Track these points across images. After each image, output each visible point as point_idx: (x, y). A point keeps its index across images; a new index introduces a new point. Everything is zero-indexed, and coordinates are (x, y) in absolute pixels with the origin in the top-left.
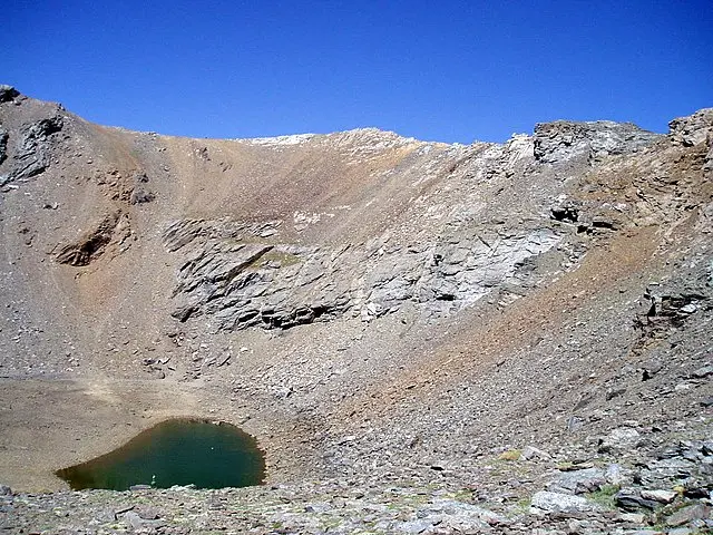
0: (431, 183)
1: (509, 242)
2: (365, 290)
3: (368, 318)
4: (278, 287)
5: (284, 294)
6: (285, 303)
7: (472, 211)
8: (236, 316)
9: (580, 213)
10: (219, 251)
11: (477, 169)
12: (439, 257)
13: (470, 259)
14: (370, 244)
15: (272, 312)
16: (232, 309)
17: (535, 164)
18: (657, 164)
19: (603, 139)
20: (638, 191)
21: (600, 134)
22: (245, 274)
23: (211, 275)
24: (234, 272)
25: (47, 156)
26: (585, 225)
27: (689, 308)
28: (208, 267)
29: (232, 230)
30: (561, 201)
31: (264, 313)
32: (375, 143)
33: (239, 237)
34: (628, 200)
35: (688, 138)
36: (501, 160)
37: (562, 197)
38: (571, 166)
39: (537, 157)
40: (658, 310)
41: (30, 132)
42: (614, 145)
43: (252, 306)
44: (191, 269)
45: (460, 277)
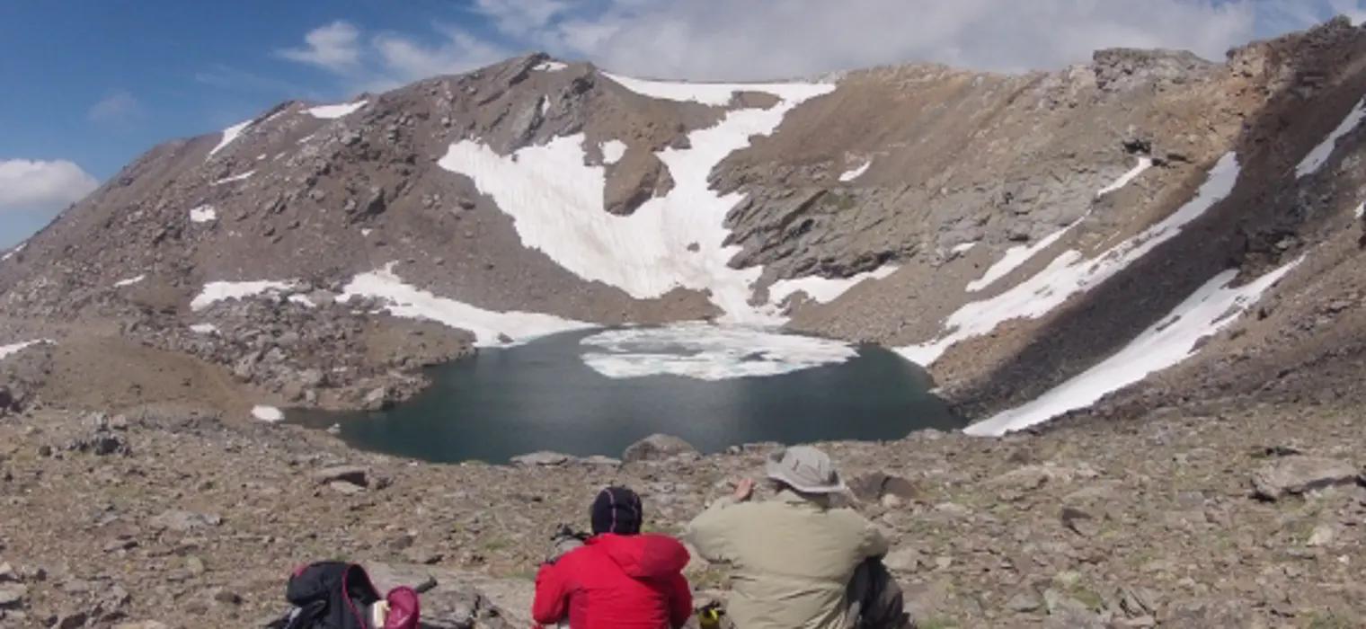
0: (990, 116)
1: (1082, 177)
2: (931, 234)
3: (937, 263)
4: (835, 233)
5: (842, 241)
6: (846, 249)
7: (1038, 145)
8: (792, 266)
9: (1153, 146)
10: (768, 197)
11: (1037, 100)
12: (1009, 194)
13: (1043, 196)
14: (931, 183)
15: (831, 260)
16: (789, 258)
17: (1098, 93)
18: (1221, 94)
19: (1165, 67)
20: (1208, 122)
21: (1162, 61)
22: (799, 221)
23: (764, 223)
24: (788, 219)
25: (583, 114)
26: (1160, 158)
27: (1282, 244)
28: (760, 214)
29: (780, 175)
30: (1131, 133)
31: (823, 262)
32: (922, 75)
33: (788, 182)
34: (1198, 131)
35: (1247, 68)
36: (1061, 90)
37: (1131, 128)
38: (1135, 95)
39: (1101, 85)
40: (1253, 246)
41: (563, 93)
42: (1176, 73)
43: (809, 255)
44: (740, 219)
45: (1034, 215)
